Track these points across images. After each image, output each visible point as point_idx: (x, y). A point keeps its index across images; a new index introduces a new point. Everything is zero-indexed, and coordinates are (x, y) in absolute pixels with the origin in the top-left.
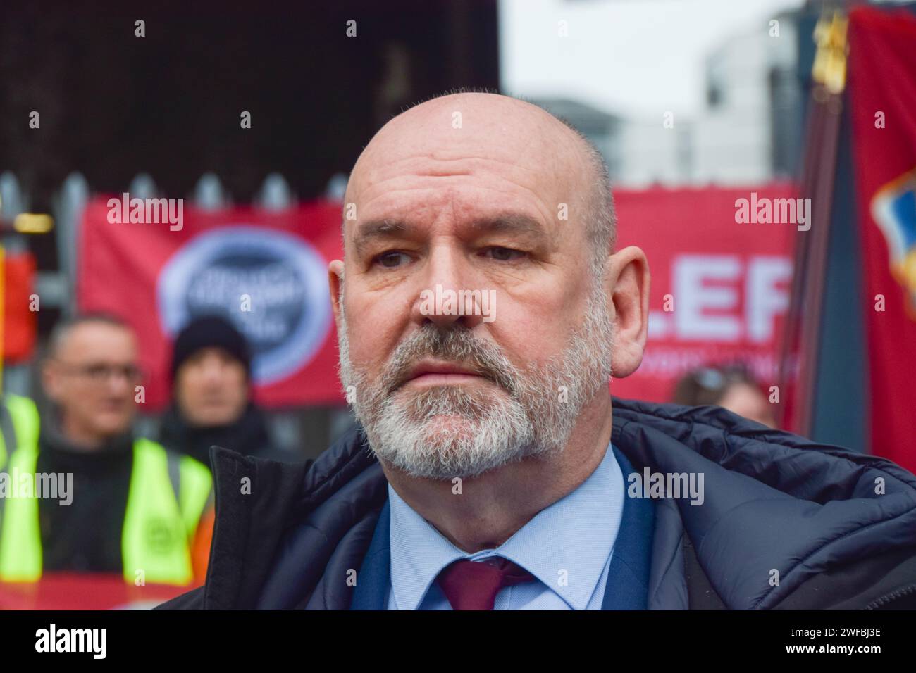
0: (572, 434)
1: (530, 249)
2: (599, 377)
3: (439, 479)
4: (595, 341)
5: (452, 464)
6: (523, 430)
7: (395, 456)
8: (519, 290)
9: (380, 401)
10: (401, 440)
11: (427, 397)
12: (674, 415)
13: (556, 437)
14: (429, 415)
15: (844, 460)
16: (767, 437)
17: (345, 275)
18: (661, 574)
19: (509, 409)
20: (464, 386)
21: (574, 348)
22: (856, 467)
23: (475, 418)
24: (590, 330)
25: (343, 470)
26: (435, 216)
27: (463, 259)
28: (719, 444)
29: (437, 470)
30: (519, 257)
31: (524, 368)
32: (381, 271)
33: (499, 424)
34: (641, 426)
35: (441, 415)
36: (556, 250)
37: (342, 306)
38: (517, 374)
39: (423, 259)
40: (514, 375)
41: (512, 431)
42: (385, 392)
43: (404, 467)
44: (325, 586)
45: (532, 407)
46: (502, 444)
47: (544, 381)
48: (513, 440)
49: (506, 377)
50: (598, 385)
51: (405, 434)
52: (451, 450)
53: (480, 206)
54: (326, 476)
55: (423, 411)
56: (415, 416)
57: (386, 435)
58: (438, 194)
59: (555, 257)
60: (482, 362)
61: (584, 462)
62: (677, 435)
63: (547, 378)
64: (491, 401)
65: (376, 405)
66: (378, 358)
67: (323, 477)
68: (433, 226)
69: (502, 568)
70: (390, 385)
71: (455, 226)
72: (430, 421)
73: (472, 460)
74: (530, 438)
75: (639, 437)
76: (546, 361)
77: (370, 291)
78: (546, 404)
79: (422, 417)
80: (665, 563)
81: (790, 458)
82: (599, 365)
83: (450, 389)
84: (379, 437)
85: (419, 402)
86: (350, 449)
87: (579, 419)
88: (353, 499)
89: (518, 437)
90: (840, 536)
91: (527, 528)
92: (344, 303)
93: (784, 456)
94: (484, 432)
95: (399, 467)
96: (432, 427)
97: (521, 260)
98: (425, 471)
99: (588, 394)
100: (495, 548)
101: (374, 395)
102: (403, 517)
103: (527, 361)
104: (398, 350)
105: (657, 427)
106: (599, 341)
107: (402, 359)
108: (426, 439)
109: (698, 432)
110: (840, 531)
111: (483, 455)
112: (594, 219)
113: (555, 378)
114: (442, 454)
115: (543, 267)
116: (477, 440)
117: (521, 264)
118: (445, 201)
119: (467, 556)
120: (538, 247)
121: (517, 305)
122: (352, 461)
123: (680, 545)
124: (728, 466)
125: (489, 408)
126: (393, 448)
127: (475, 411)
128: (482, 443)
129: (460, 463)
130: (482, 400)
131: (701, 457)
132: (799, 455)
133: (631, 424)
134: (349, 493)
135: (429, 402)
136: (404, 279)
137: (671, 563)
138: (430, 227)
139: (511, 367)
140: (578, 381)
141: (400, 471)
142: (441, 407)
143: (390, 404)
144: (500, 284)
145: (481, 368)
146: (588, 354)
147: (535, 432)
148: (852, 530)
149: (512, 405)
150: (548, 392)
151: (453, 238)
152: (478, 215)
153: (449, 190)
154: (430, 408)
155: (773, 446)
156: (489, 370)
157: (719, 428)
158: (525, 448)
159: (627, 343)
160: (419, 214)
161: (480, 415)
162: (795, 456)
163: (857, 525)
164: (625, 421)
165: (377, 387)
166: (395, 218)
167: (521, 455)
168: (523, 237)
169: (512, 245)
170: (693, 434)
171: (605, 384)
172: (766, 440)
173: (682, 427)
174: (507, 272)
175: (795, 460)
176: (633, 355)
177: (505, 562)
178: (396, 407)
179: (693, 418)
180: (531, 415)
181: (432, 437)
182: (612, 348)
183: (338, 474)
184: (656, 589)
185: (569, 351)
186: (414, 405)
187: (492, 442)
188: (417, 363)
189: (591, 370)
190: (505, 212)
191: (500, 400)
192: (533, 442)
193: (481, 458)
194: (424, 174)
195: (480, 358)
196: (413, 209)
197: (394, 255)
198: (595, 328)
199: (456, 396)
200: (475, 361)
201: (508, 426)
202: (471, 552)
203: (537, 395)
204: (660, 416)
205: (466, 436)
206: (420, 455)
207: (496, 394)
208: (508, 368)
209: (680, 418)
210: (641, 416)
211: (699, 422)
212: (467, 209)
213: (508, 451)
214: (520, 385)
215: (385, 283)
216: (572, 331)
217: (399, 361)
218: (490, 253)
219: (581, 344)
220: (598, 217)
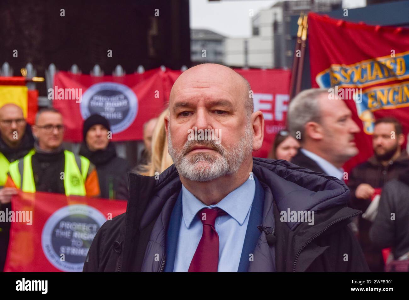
0: (240, 168)
1: (228, 110)
2: (249, 150)
3: (200, 181)
4: (248, 139)
5: (204, 177)
6: (226, 166)
7: (186, 175)
8: (225, 123)
9: (181, 158)
10: (188, 170)
11: (196, 156)
12: (270, 162)
13: (235, 169)
14: (197, 161)
15: (323, 177)
16: (299, 170)
17: (170, 119)
18: (266, 214)
19: (222, 160)
20: (208, 152)
21: (242, 141)
22: (326, 180)
23: (211, 162)
24: (246, 136)
25: (167, 179)
26: (199, 101)
27: (207, 114)
28: (284, 172)
29: (199, 178)
30: (225, 113)
31: (226, 147)
32: (182, 118)
33: (218, 165)
34: (261, 166)
35: (201, 161)
36: (236, 111)
37: (169, 129)
38: (224, 149)
39: (195, 114)
40: (223, 149)
41: (222, 167)
42: (183, 155)
43: (189, 178)
44: (162, 215)
45: (229, 159)
46: (219, 170)
47: (232, 151)
48: (223, 169)
49: (221, 150)
50: (249, 153)
51: (189, 168)
52: (204, 172)
53: (213, 98)
54: (162, 180)
55: (195, 160)
56: (192, 162)
57: (183, 168)
58: (199, 94)
59: (236, 113)
60: (214, 145)
61: (244, 177)
62: (271, 169)
63: (233, 150)
64: (216, 157)
65: (180, 159)
66: (181, 145)
67: (161, 181)
68: (198, 104)
69: (218, 210)
70: (184, 153)
71: (205, 104)
72: (197, 163)
73: (210, 175)
74: (228, 169)
75: (260, 170)
76: (233, 145)
77: (178, 124)
78: (233, 158)
79: (195, 162)
80: (268, 210)
81: (306, 177)
82: (249, 147)
83: (203, 153)
84: (181, 169)
85: (194, 157)
86: (170, 172)
87: (242, 163)
88: (171, 188)
89: (224, 169)
90: (321, 202)
91: (225, 198)
92: (169, 128)
93: (304, 176)
94: (214, 167)
95: (187, 178)
96: (197, 165)
97: (225, 114)
98: (195, 179)
99: (246, 156)
100: (215, 204)
101: (179, 156)
102: (187, 195)
103: (227, 145)
104: (187, 142)
105: (265, 166)
106: (249, 139)
107: (188, 145)
108: (196, 169)
109: (278, 168)
110: (321, 201)
111: (214, 174)
112: (247, 102)
113: (236, 150)
114: (201, 173)
115: (232, 116)
116: (211, 169)
117: (225, 115)
118: (202, 96)
119: (207, 207)
120: (231, 110)
121: (224, 128)
122: (170, 176)
123: (273, 204)
124: (287, 179)
125: (215, 159)
126: (185, 172)
127: (211, 160)
128: (213, 170)
129: (206, 176)
130: (213, 157)
131: (279, 176)
132: (309, 175)
133: (258, 166)
134: (169, 186)
135: (197, 157)
136: (189, 120)
137: (269, 210)
138: (197, 104)
139: (222, 146)
140: (243, 151)
141: (187, 179)
142: (201, 159)
143: (184, 159)
144: (219, 121)
145: (213, 147)
146: (246, 143)
147: (230, 167)
148: (325, 200)
149: (223, 159)
150: (233, 155)
151: (204, 107)
152: (212, 101)
153: (203, 93)
154: (197, 159)
155: (301, 172)
156: (216, 148)
157: (284, 166)
158: (226, 172)
159: (257, 140)
160: (194, 100)
161: (213, 161)
162: (308, 176)
163: (326, 199)
164: (256, 165)
165: (180, 154)
166: (186, 101)
167: (225, 174)
168: (226, 107)
169: (223, 109)
170: (276, 169)
171: (251, 153)
172: (299, 171)
173: (273, 166)
174: (221, 118)
175: (308, 177)
176: (259, 144)
177: (218, 209)
178: (186, 159)
179: (276, 163)
180: (228, 162)
181: (198, 168)
182: (253, 142)
183: (166, 180)
184: (265, 218)
185: (240, 142)
186: (192, 159)
187: (216, 170)
188: (193, 146)
189: (247, 148)
190: (220, 99)
191: (219, 157)
192: (229, 170)
193: (213, 175)
194: (195, 88)
195: (213, 144)
196: (192, 99)
197: (186, 113)
198: (248, 135)
199: (205, 156)
200: (211, 145)
201: (221, 165)
202: (208, 206)
203: (230, 155)
204: (266, 163)
205: (208, 168)
206: (194, 174)
207: (218, 155)
208: (222, 147)
209: (272, 163)
210: (260, 162)
211: (278, 165)
212: (209, 99)
213: (221, 173)
214: (225, 152)
215: (183, 121)
216: (241, 136)
217: (187, 146)
218: (216, 112)
219: (243, 140)
220: (248, 101)
